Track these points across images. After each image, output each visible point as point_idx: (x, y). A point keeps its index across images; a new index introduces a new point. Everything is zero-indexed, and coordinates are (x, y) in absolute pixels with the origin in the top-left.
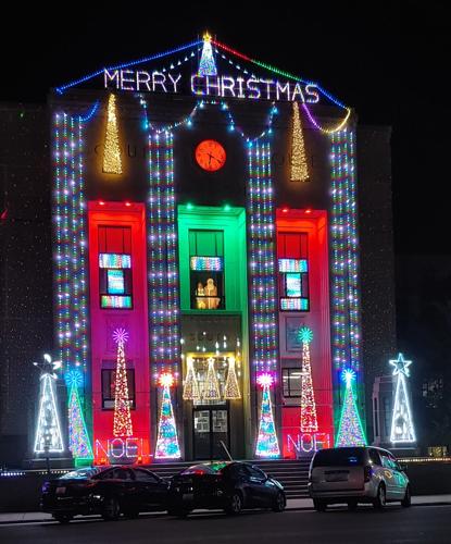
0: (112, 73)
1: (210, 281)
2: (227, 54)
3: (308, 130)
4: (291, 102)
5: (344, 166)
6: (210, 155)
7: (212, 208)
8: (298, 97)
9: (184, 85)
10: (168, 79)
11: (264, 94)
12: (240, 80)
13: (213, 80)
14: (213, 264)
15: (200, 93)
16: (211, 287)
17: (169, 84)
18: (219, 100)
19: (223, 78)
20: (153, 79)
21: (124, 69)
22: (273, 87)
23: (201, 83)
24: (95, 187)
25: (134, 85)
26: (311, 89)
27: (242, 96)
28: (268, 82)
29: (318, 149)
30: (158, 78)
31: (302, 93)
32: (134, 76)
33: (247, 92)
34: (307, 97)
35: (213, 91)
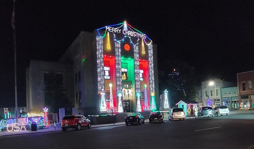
0: (107, 27)
1: (124, 74)
2: (130, 27)
3: (145, 44)
4: (141, 38)
5: (151, 52)
6: (127, 48)
7: (127, 58)
8: (142, 37)
9: (121, 32)
10: (118, 30)
11: (136, 36)
12: (132, 32)
13: (127, 32)
14: (126, 70)
15: (125, 34)
16: (124, 75)
17: (118, 31)
18: (128, 36)
19: (129, 31)
20: (116, 30)
21: (110, 27)
22: (138, 34)
23: (125, 32)
24: (105, 52)
25: (112, 30)
26: (145, 36)
27: (132, 35)
28: (137, 33)
29: (146, 48)
30: (117, 30)
31: (143, 36)
32: (112, 29)
33: (133, 35)
34: (144, 37)
35: (127, 34)
